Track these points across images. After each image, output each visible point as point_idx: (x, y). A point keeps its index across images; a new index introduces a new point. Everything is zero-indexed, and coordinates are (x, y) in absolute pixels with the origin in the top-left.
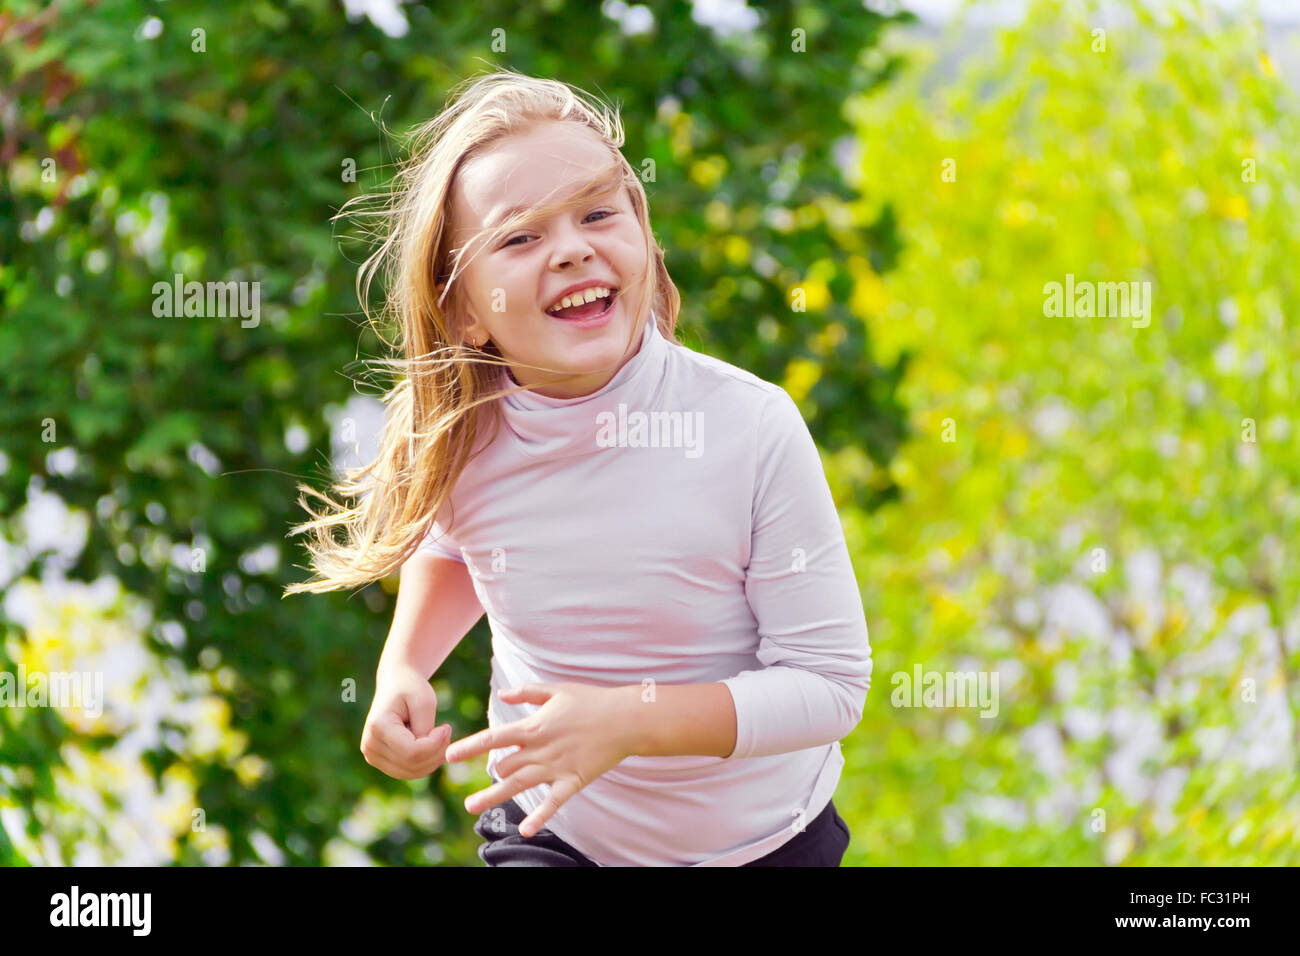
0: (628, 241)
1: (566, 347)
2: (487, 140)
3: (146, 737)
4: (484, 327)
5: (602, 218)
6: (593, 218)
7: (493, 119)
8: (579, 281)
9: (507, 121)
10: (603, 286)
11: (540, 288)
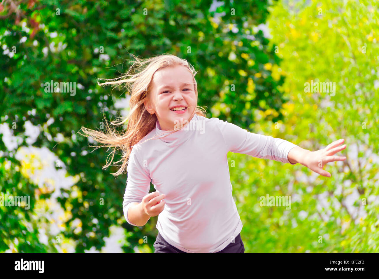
0: (191, 97)
1: (173, 117)
2: (163, 67)
3: (57, 194)
4: (154, 110)
5: (187, 90)
6: (185, 90)
7: (166, 63)
8: (179, 105)
9: (169, 64)
10: (184, 107)
11: (169, 105)
